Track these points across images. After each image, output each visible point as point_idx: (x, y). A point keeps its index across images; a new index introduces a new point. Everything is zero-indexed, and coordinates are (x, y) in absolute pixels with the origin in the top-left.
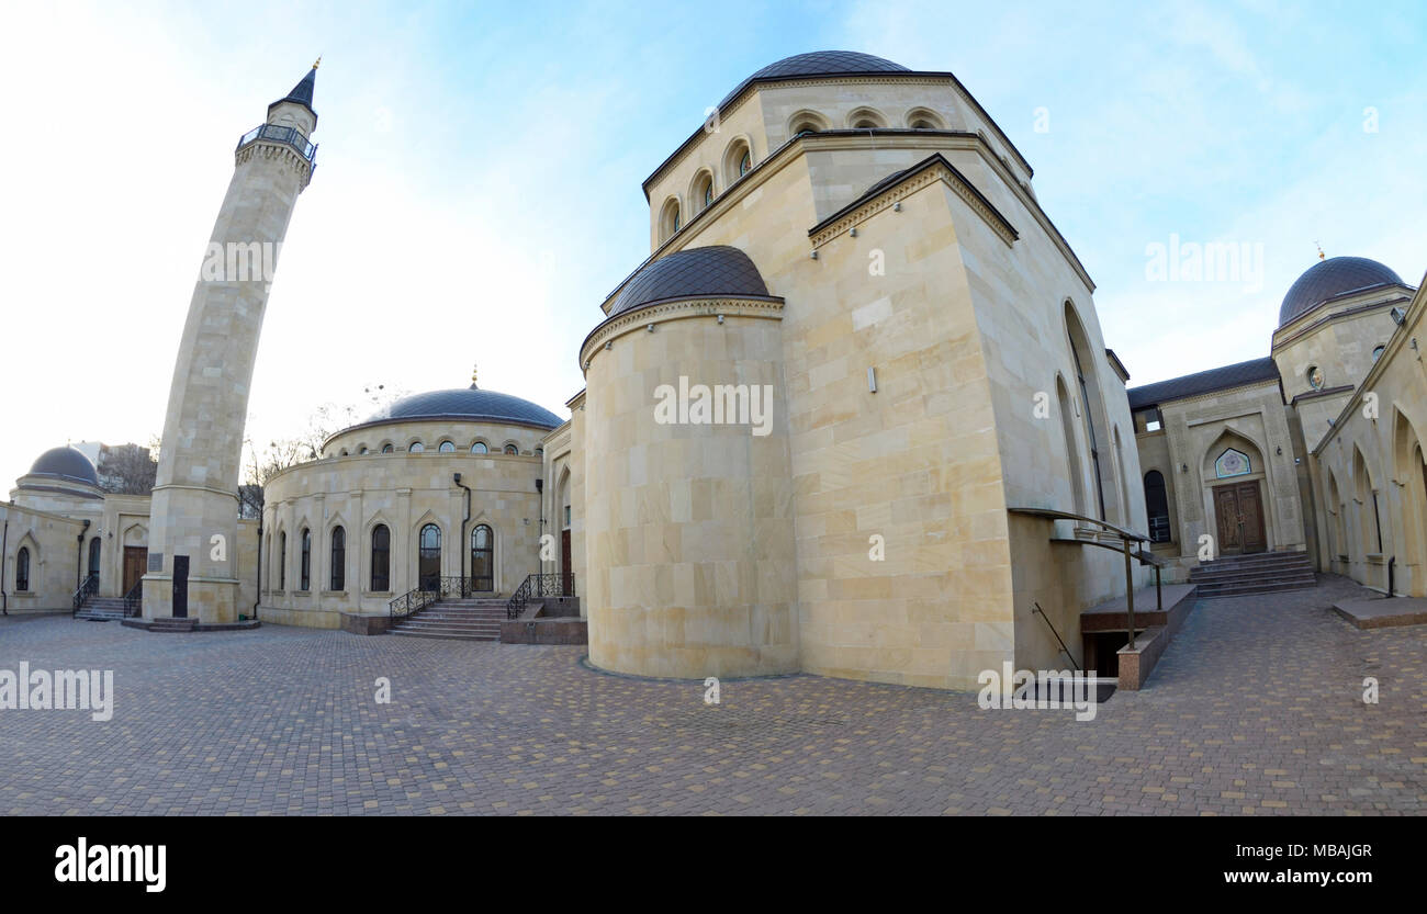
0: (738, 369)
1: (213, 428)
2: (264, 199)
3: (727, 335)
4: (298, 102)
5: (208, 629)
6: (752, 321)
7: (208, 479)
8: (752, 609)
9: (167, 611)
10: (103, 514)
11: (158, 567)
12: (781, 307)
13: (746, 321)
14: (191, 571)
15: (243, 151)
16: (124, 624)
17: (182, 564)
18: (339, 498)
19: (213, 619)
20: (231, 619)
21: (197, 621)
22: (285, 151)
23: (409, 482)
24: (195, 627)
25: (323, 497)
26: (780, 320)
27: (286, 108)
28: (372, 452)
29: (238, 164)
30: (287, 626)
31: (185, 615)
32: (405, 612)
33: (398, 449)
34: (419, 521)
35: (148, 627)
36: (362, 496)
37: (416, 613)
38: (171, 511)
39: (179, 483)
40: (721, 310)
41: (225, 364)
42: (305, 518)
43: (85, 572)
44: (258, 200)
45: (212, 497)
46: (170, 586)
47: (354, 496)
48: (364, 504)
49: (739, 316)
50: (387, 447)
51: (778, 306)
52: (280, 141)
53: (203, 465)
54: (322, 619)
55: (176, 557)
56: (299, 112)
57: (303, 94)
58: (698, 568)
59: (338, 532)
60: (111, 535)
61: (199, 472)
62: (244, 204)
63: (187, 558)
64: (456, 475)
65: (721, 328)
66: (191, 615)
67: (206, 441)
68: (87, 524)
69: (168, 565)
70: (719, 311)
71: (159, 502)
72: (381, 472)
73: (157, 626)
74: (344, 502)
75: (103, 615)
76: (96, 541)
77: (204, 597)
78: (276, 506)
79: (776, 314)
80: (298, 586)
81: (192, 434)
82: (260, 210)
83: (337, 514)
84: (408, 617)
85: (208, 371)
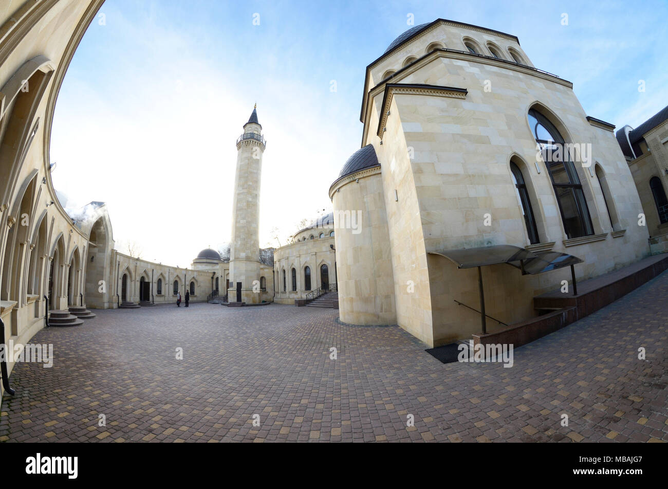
0: (365, 200)
1: (246, 240)
2: (249, 159)
3: (361, 187)
4: (253, 122)
5: (248, 305)
6: (369, 178)
7: (246, 257)
8: (375, 298)
9: (235, 300)
10: (218, 269)
11: (232, 286)
12: (380, 168)
13: (367, 178)
14: (242, 287)
15: (239, 145)
16: (222, 304)
17: (239, 285)
18: (293, 258)
19: (251, 302)
20: (257, 302)
21: (245, 303)
22: (252, 142)
23: (315, 250)
24: (244, 305)
25: (288, 258)
26: (381, 173)
27: (248, 126)
28: (307, 239)
29: (238, 150)
30: (279, 304)
31: (241, 301)
32: (312, 298)
33: (316, 237)
34: (320, 263)
35: (228, 306)
36: (300, 257)
37: (317, 298)
38: (235, 268)
39: (236, 259)
40: (357, 177)
41: (247, 218)
42: (283, 266)
43: (215, 289)
44: (247, 161)
45: (248, 262)
46: (236, 292)
47: (297, 257)
48: (301, 260)
49: (364, 178)
50: (312, 237)
51: (379, 168)
52: (249, 138)
53: (244, 252)
54: (290, 301)
55: (237, 283)
56: (254, 126)
57: (254, 119)
58: (356, 282)
59: (294, 270)
60: (222, 276)
61: (243, 255)
62: (242, 163)
63: (241, 283)
64: (331, 245)
65: (358, 184)
66: (243, 301)
67: (244, 245)
68: (214, 273)
69: (235, 285)
70: (356, 178)
71: (231, 265)
72: (305, 248)
73: (232, 305)
74: (294, 259)
75: (217, 302)
76: (217, 279)
77: (247, 295)
78: (279, 261)
79: (378, 172)
80: (283, 290)
81: (239, 243)
82: (248, 164)
83: (292, 264)
84: (314, 300)
85: (242, 221)
